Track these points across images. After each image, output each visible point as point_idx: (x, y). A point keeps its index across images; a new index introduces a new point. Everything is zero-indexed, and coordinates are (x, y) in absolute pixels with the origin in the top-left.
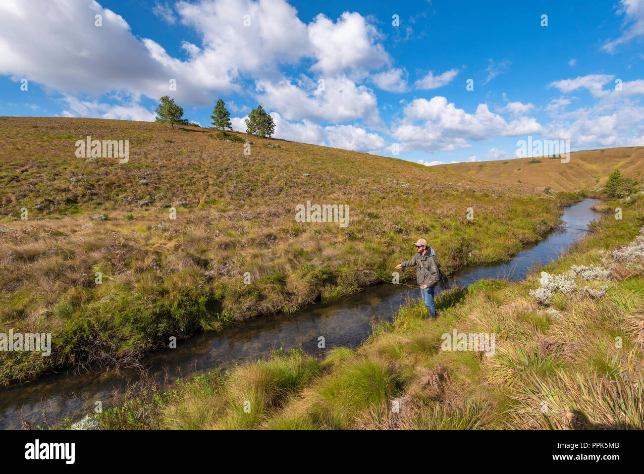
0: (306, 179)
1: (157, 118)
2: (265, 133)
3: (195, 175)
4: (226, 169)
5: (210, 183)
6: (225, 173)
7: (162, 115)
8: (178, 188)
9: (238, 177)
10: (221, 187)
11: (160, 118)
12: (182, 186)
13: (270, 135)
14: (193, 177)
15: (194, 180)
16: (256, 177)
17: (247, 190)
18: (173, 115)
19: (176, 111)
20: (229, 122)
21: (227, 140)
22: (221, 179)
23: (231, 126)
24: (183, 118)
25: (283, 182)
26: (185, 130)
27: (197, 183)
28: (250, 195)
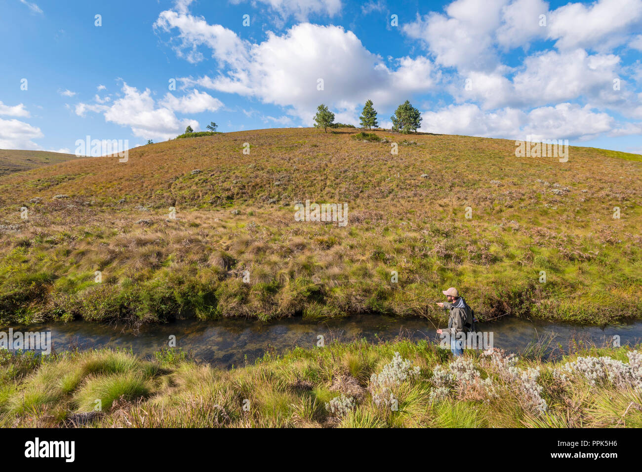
0: (423, 180)
1: (315, 125)
2: (410, 129)
3: (317, 177)
4: (345, 171)
5: (327, 185)
6: (343, 175)
7: (318, 122)
8: (301, 188)
9: (353, 179)
10: (335, 189)
11: (317, 124)
12: (304, 187)
13: (415, 130)
14: (315, 179)
15: (315, 182)
16: (369, 178)
17: (356, 192)
18: (326, 121)
19: (329, 117)
20: (376, 121)
21: (365, 141)
22: (338, 181)
23: (377, 125)
24: (334, 122)
25: (395, 183)
26: (335, 133)
27: (317, 185)
28: (357, 196)
